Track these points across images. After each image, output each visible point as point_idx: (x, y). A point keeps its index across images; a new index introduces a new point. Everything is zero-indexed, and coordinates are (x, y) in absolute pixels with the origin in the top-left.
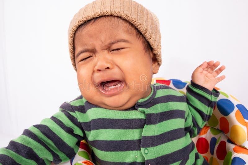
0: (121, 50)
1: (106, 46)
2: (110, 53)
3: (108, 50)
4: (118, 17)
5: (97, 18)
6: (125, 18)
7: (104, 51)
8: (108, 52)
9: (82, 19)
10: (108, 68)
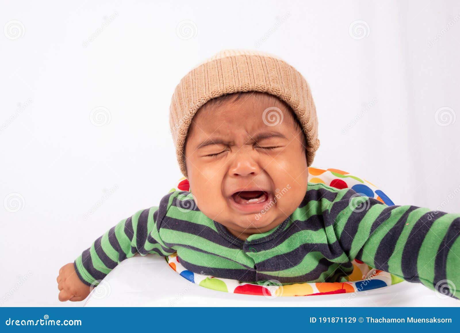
0: (273, 148)
1: (252, 139)
2: (255, 149)
3: (252, 145)
4: (275, 97)
5: (242, 93)
6: (286, 99)
7: (247, 146)
8: (253, 147)
9: (220, 91)
10: (253, 173)
